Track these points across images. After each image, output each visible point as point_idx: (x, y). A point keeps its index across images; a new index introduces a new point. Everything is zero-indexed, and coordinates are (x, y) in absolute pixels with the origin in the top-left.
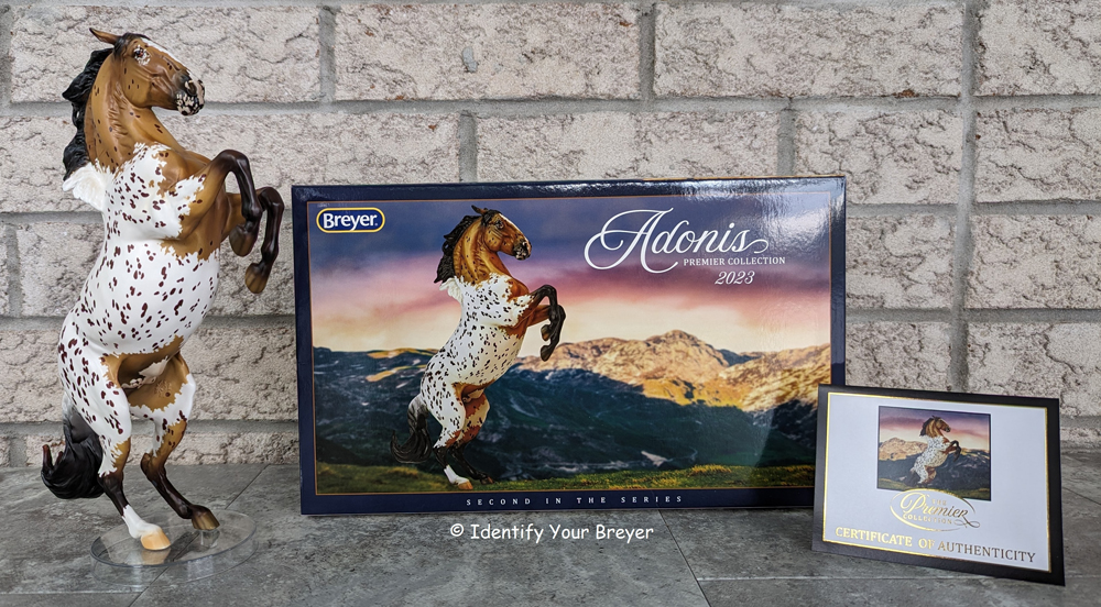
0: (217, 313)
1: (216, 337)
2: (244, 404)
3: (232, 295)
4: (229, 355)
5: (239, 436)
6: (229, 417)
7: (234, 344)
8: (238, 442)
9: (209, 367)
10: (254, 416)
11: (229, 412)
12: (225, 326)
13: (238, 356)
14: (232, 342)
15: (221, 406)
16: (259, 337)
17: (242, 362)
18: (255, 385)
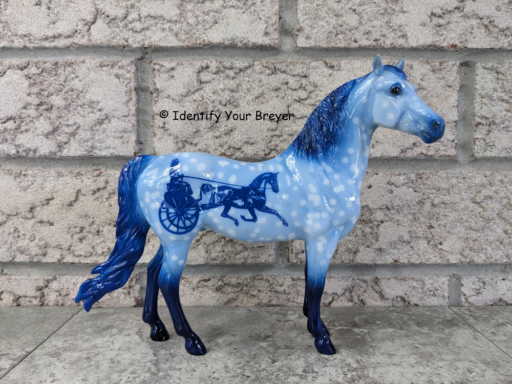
0: (31, 154)
1: (31, 179)
2: (59, 247)
3: (47, 136)
4: (43, 196)
5: (55, 279)
6: (44, 260)
7: (49, 186)
8: (54, 285)
9: (24, 209)
10: (69, 259)
11: (45, 255)
12: (40, 167)
13: (52, 199)
14: (47, 184)
15: (37, 249)
16: (74, 179)
17: (57, 204)
18: (69, 228)
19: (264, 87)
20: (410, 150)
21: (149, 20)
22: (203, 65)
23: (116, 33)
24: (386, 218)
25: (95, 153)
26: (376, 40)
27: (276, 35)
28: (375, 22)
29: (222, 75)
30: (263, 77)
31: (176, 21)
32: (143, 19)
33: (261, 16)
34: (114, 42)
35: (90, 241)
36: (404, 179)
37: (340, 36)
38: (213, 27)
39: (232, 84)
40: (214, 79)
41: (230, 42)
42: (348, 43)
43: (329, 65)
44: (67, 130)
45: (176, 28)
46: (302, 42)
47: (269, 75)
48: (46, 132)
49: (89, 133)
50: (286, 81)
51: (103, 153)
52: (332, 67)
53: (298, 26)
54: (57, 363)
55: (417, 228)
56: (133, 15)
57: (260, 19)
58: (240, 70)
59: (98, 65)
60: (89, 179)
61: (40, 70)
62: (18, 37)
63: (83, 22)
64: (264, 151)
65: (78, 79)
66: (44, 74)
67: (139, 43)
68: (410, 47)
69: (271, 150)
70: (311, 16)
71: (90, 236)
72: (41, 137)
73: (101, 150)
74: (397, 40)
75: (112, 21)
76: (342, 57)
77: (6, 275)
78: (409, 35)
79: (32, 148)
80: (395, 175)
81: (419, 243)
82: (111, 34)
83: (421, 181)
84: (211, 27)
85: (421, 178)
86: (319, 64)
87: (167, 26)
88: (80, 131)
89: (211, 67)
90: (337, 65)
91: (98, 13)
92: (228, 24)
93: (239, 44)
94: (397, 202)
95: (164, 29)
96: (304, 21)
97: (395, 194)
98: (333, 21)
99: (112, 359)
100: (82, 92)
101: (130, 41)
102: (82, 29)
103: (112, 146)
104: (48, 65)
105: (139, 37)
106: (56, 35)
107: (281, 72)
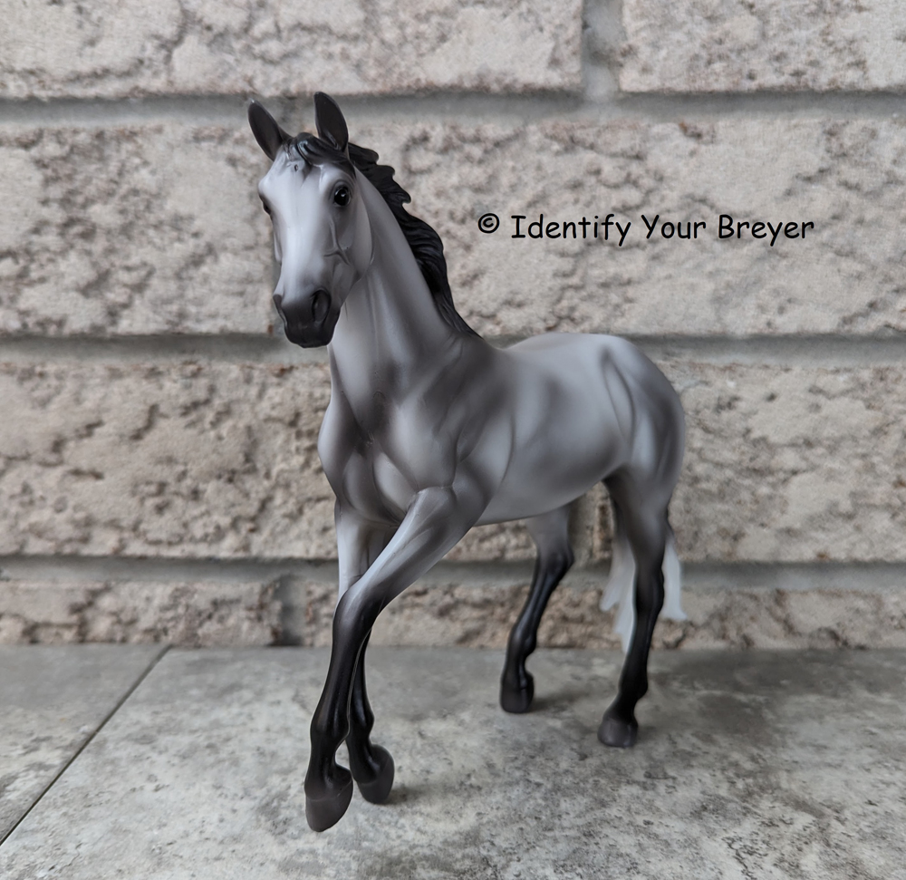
0: (52, 330)
1: (54, 382)
2: (114, 524)
3: (87, 290)
4: (79, 419)
5: (107, 589)
6: (85, 551)
7: (91, 399)
8: (106, 602)
9: (40, 447)
10: (136, 548)
11: (85, 540)
12: (72, 359)
13: (99, 424)
14: (87, 393)
15: (70, 527)
16: (144, 383)
17: (110, 435)
18: (136, 485)
19: (545, 182)
20: (860, 319)
21: (298, 36)
22: (417, 134)
23: (226, 67)
24: (803, 465)
25: (187, 328)
26: (797, 74)
27: (574, 66)
28: (796, 32)
29: (457, 155)
30: (545, 158)
31: (356, 38)
32: (285, 34)
33: (543, 23)
34: (225, 86)
35: (180, 511)
36: (845, 382)
37: (718, 66)
38: (438, 51)
39: (477, 174)
40: (438, 165)
41: (475, 83)
42: (734, 83)
43: (690, 131)
44: (125, 277)
45: (356, 51)
46: (631, 79)
47: (557, 153)
48: (83, 283)
49: (173, 286)
50: (595, 167)
51: (206, 327)
52: (698, 136)
53: (624, 45)
54: (154, 756)
55: (869, 486)
56: (263, 25)
57: (541, 30)
58: (497, 144)
59: (190, 138)
60: (175, 382)
61: (67, 148)
62: (16, 76)
63: (156, 42)
64: (545, 320)
65: (150, 168)
66: (76, 158)
67: (277, 89)
68: (870, 89)
69: (560, 318)
70: (653, 22)
71: (179, 502)
72: (74, 294)
73: (198, 321)
74: (842, 72)
75: (218, 39)
76: (718, 112)
77: (8, 580)
78: (870, 62)
79: (56, 318)
80: (827, 372)
81: (871, 518)
82: (216, 69)
83: (881, 385)
84: (433, 49)
85: (882, 379)
86: (668, 129)
87: (337, 48)
88: (155, 282)
89: (433, 140)
90: (708, 133)
91: (187, 22)
92: (470, 42)
93: (495, 87)
94: (829, 431)
95: (330, 56)
96: (637, 32)
97: (824, 412)
98: (703, 31)
99: (258, 749)
100: (157, 196)
101: (258, 83)
102: (154, 57)
103: (222, 311)
104: (83, 139)
105: (277, 74)
106: (99, 72)
107: (586, 148)
